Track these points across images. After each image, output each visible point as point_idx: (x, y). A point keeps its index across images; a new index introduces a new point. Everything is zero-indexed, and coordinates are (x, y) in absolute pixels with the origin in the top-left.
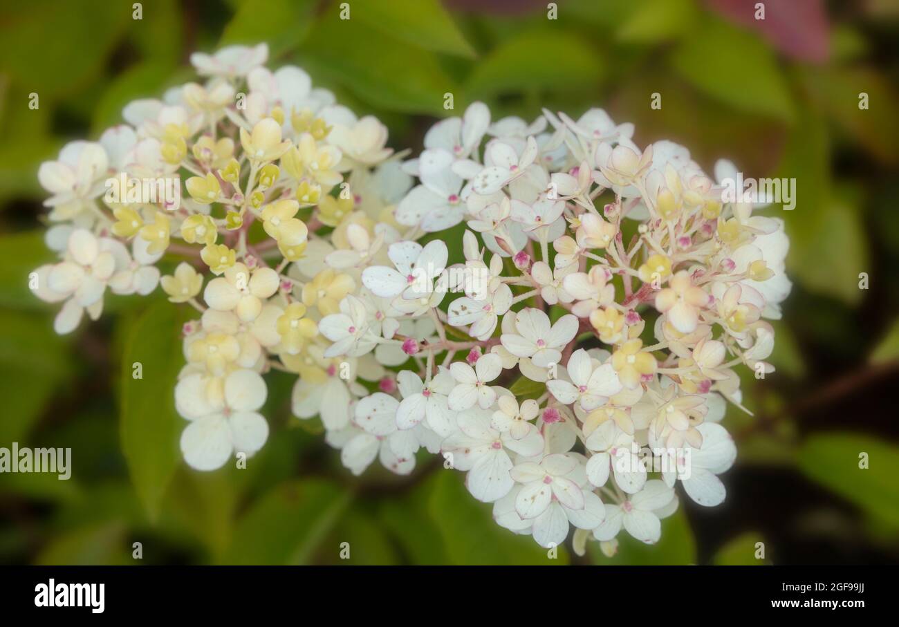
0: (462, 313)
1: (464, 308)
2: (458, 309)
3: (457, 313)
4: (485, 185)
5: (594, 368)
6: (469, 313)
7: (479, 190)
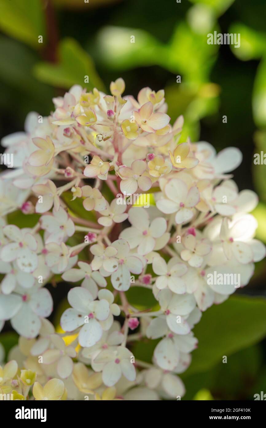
0: (121, 281)
1: (118, 279)
2: (118, 283)
3: (120, 284)
4: (30, 265)
5: (166, 197)
6: (122, 276)
7: (33, 268)
